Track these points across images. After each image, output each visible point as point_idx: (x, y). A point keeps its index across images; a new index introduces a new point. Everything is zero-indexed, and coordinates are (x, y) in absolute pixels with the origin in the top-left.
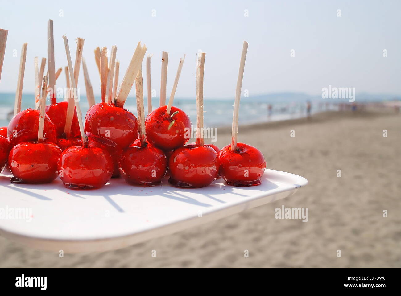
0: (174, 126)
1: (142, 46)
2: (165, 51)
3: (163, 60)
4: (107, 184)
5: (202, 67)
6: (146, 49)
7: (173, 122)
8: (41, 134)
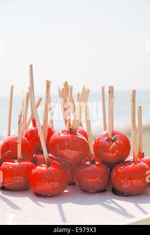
0: (114, 146)
1: (86, 89)
2: (110, 85)
3: (109, 92)
4: (65, 191)
5: (133, 100)
6: (89, 91)
7: (114, 144)
8: (19, 155)
